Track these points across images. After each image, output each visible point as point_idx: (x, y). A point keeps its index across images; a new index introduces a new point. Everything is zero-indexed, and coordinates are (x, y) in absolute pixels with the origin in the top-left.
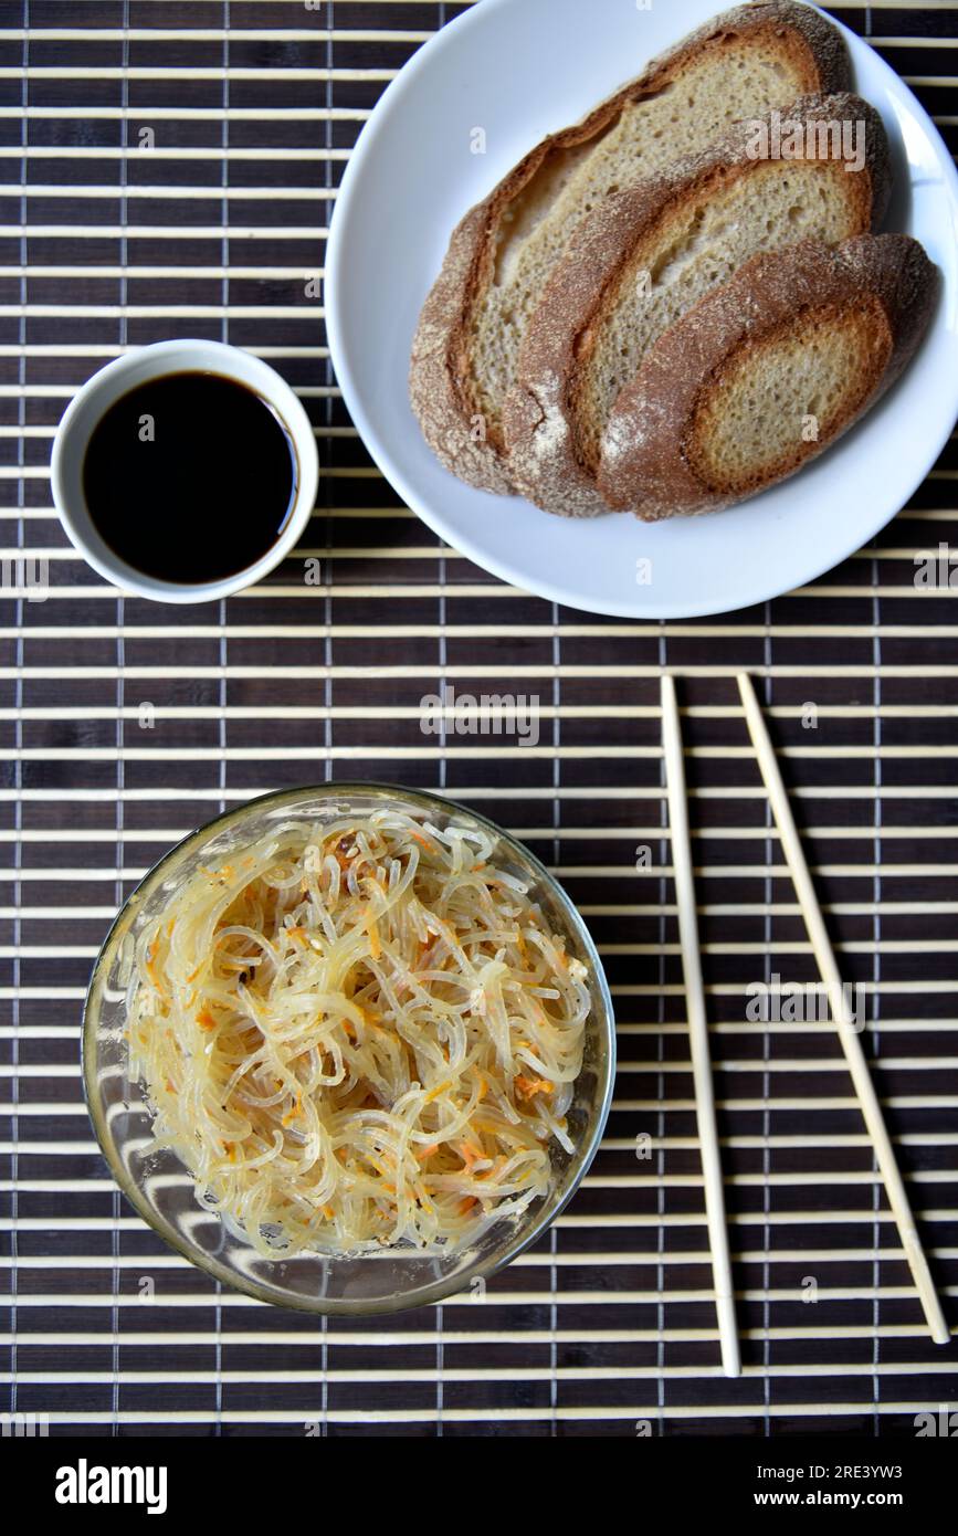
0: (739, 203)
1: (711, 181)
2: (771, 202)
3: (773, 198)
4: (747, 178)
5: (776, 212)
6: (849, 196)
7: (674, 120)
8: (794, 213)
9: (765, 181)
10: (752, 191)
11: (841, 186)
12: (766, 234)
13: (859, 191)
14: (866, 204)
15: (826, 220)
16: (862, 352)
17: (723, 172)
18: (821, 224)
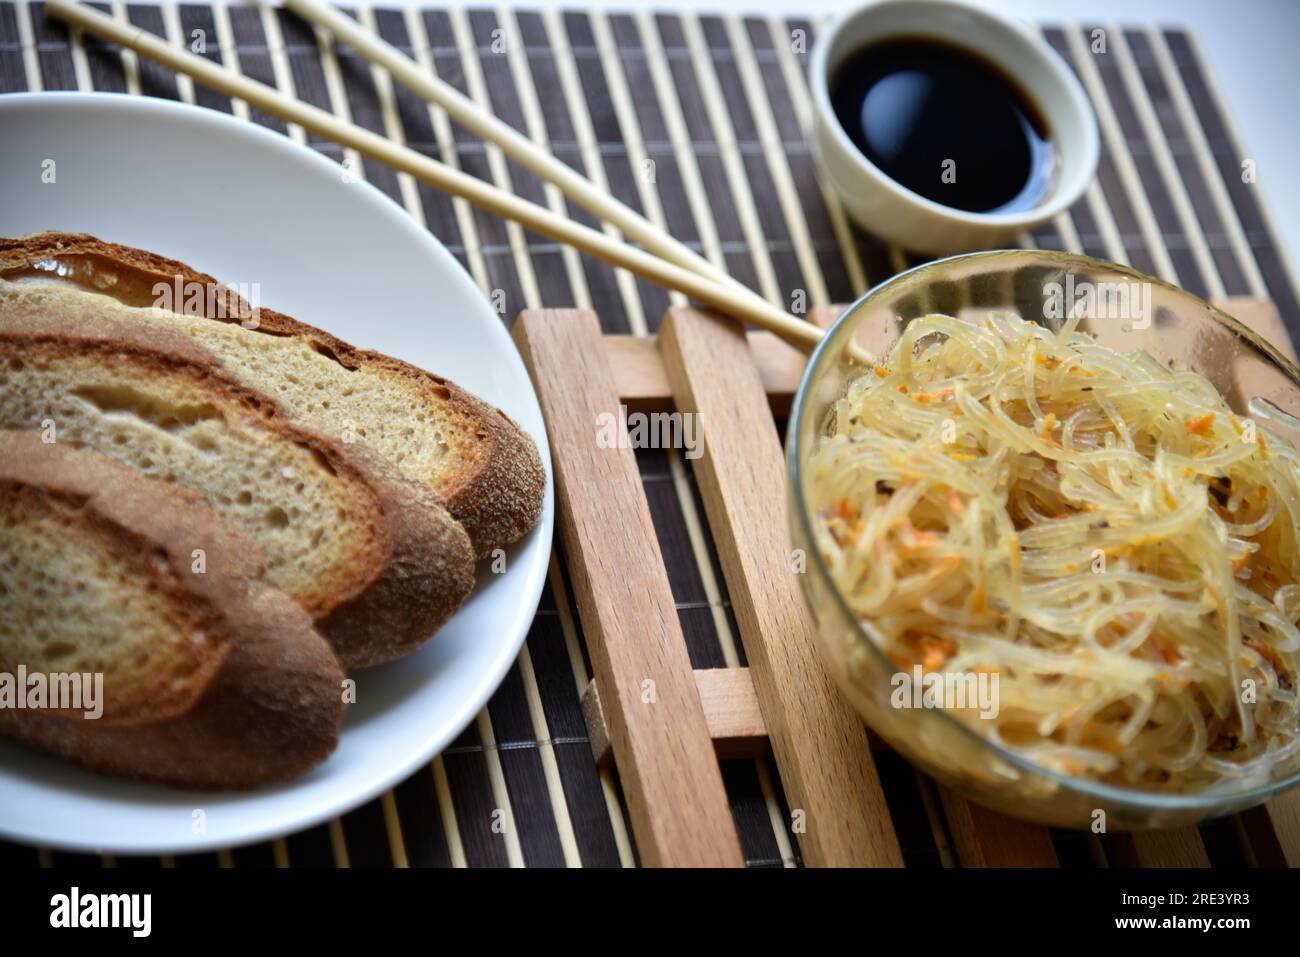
0: (247, 447)
1: (250, 405)
2: (270, 483)
3: (278, 483)
4: (280, 440)
5: (264, 494)
6: (337, 567)
7: (320, 387)
8: (279, 518)
9: (289, 461)
10: (271, 453)
11: (343, 549)
12: (233, 496)
13: (349, 574)
14: (343, 592)
15: (295, 557)
16: (159, 669)
17: (270, 414)
18: (287, 555)
